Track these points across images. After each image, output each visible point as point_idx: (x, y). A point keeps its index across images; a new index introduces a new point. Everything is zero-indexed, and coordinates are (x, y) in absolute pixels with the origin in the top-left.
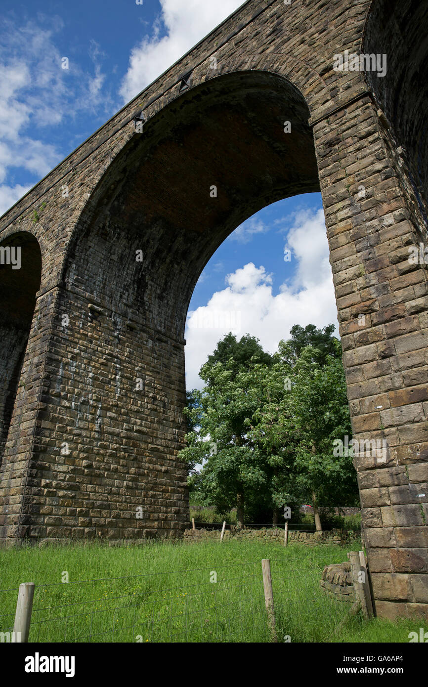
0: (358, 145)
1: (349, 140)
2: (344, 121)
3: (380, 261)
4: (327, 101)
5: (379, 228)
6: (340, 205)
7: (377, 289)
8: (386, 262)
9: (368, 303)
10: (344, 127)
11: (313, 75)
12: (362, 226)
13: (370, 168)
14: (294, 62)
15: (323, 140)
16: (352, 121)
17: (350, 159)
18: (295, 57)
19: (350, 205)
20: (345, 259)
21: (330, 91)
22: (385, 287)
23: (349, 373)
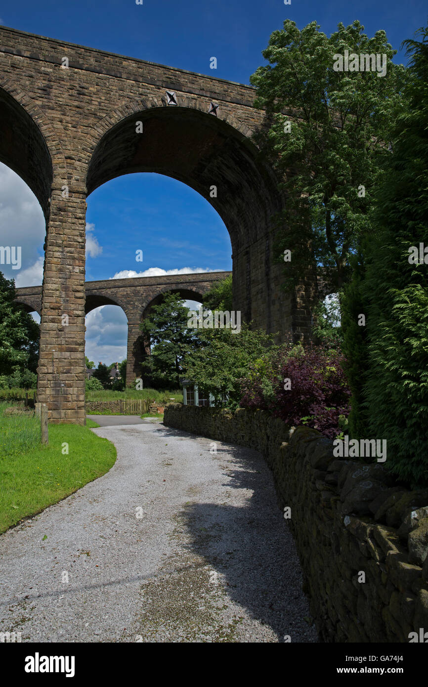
0: (73, 221)
1: (70, 214)
2: (71, 201)
3: (68, 287)
4: (65, 179)
5: (72, 271)
6: (57, 249)
7: (64, 300)
8: (71, 289)
9: (58, 305)
10: (70, 204)
11: (61, 153)
12: (64, 266)
13: (76, 238)
14: (53, 131)
15: (57, 204)
16: (74, 204)
17: (68, 225)
18: (54, 127)
19: (62, 252)
20: (53, 279)
21: (68, 174)
22: (67, 301)
23: (43, 333)
